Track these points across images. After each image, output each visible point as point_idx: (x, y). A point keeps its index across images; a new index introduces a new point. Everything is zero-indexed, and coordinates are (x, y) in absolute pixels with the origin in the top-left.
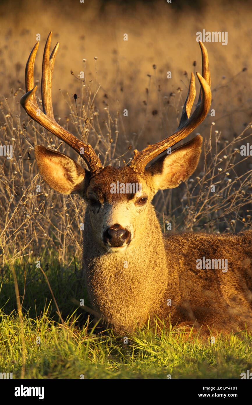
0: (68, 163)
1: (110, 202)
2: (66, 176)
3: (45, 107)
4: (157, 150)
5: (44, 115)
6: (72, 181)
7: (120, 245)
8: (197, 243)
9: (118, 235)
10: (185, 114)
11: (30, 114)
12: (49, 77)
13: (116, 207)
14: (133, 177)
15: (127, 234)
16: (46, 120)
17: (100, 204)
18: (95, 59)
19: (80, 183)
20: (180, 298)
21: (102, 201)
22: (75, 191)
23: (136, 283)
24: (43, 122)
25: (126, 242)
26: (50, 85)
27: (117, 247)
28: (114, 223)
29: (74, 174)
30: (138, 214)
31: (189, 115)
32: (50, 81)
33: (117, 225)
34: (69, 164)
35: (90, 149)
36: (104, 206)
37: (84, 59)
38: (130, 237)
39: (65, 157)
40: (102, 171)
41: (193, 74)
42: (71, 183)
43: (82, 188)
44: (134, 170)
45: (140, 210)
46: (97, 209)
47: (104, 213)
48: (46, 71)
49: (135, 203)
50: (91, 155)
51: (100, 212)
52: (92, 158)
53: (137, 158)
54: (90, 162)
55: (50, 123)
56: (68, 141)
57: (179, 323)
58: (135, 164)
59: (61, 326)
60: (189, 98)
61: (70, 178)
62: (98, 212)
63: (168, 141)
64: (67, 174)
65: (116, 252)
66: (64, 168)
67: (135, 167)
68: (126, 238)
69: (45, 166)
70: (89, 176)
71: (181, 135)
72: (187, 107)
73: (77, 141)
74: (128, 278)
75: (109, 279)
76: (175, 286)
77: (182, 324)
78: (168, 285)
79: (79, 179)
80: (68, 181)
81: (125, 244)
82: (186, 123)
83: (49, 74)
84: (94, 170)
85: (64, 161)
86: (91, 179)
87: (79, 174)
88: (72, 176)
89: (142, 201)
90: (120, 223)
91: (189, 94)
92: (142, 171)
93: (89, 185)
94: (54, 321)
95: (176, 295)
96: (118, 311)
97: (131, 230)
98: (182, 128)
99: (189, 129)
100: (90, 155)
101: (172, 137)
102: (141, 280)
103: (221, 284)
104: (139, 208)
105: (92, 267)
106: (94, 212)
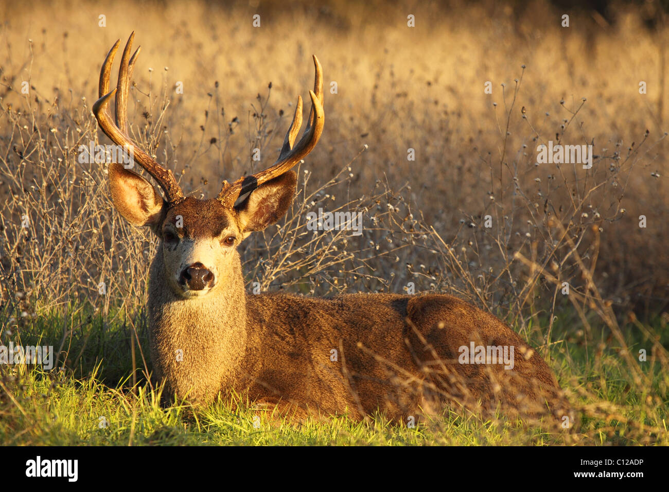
0: (145, 188)
1: (191, 237)
2: (140, 204)
3: (118, 121)
4: (251, 183)
5: (118, 129)
6: (146, 210)
7: (201, 287)
8: (283, 305)
9: (200, 275)
10: (287, 145)
11: (102, 125)
12: (126, 86)
13: (199, 244)
14: (220, 211)
15: (210, 276)
16: (121, 137)
17: (178, 240)
18: (166, 70)
19: (156, 214)
20: (261, 366)
21: (181, 236)
22: (149, 223)
23: (211, 342)
24: (116, 137)
25: (208, 285)
26: (127, 96)
27: (197, 290)
28: (195, 261)
29: (150, 202)
30: (223, 256)
31: (291, 146)
32: (127, 91)
33: (199, 264)
34: (147, 189)
35: (170, 175)
36: (184, 242)
37: (150, 69)
38: (214, 280)
39: (143, 180)
40: (182, 201)
41: (301, 97)
42: (145, 213)
43: (157, 220)
44: (222, 203)
45: (226, 252)
46: (174, 246)
47: (183, 250)
48: (124, 79)
49: (221, 242)
50: (171, 182)
51: (177, 250)
52: (172, 185)
53: (226, 190)
54: (169, 189)
55: (124, 139)
56: (143, 163)
57: (260, 398)
58: (223, 197)
59: (110, 392)
60: (293, 126)
61: (144, 207)
62: (175, 249)
63: (265, 174)
64: (142, 201)
65: (195, 295)
66: (140, 194)
67: (223, 200)
68: (208, 280)
69: (119, 189)
70: (167, 206)
71: (282, 169)
72: (290, 137)
73: (155, 165)
74: (202, 334)
75: (177, 333)
76: (255, 352)
77: (263, 399)
78: (246, 350)
79: (155, 209)
80: (142, 210)
81: (207, 288)
82: (288, 154)
83: (126, 82)
84: (173, 200)
85: (141, 185)
86: (169, 209)
87: (156, 203)
88: (148, 205)
89: (229, 241)
90: (202, 262)
91: (294, 121)
92: (231, 206)
93: (165, 217)
94: (104, 385)
95: (256, 363)
96: (186, 375)
97: (214, 272)
98: (282, 160)
99: (291, 162)
100: (169, 182)
101: (270, 170)
102: (216, 339)
103: (312, 354)
104: (225, 248)
105: (159, 318)
106: (170, 250)
